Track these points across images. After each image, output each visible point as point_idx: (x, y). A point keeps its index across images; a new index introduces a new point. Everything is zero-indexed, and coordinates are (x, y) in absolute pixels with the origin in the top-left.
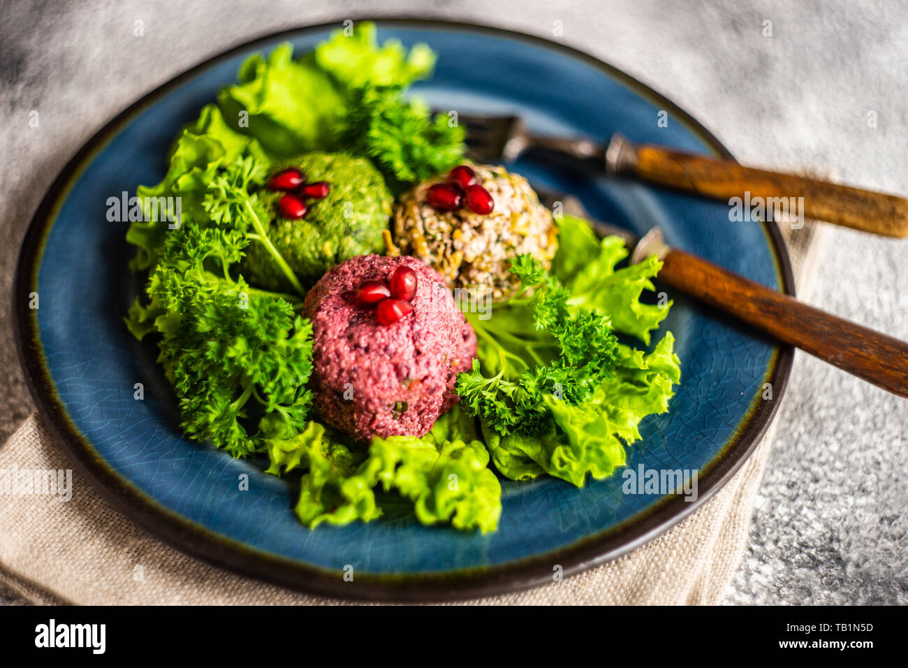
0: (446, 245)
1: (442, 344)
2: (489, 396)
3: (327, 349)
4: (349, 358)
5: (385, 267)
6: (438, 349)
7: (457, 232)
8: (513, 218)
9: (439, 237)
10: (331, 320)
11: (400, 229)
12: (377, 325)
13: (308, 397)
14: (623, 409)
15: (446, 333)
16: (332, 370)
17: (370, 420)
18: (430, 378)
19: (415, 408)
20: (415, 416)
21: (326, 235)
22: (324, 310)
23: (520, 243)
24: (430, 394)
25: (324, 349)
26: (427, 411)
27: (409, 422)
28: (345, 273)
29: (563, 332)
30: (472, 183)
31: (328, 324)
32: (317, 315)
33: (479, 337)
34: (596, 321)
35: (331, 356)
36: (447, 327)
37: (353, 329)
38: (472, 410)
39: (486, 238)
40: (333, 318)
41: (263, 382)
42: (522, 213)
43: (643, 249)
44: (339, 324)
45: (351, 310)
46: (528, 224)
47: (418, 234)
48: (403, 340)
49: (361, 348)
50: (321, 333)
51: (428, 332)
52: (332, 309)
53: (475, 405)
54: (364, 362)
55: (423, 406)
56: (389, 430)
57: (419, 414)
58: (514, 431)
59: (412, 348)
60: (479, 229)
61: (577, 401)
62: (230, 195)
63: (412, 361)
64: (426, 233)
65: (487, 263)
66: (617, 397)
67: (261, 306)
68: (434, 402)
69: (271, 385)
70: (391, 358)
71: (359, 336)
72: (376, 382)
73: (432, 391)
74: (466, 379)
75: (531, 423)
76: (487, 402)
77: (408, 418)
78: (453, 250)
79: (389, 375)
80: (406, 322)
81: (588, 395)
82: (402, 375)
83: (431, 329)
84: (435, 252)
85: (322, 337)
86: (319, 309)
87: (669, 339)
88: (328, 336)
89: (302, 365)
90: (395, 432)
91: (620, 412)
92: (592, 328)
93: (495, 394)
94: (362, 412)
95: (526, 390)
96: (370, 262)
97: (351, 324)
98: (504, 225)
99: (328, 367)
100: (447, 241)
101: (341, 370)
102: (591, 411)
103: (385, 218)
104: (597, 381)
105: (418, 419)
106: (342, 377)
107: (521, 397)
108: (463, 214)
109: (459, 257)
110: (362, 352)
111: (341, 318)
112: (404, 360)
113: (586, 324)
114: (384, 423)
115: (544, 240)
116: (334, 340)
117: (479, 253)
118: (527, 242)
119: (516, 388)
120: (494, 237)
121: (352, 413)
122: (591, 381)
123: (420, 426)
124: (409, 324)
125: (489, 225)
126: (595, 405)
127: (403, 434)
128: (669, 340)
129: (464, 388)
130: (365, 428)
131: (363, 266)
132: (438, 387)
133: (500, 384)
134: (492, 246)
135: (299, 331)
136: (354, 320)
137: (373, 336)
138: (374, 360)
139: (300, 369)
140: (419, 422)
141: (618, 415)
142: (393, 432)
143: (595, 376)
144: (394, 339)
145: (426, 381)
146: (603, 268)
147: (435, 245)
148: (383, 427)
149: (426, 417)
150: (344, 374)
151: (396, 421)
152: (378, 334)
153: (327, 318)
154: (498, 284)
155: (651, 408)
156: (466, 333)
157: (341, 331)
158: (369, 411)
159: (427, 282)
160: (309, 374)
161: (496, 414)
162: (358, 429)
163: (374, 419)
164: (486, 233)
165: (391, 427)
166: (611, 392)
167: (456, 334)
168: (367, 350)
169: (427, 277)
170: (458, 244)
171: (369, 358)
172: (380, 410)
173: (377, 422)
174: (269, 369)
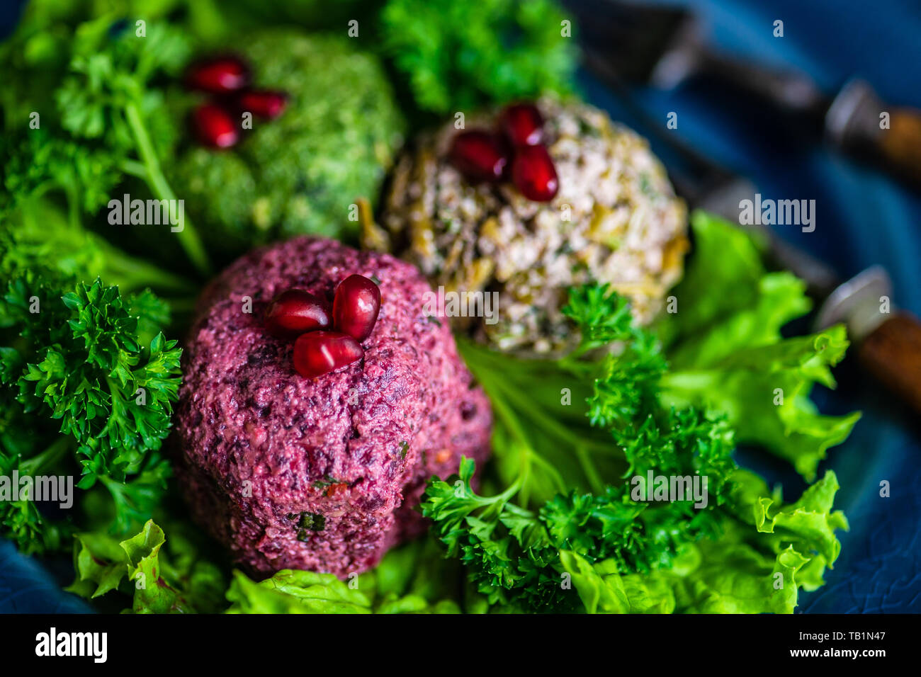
0: (465, 243)
1: (402, 425)
2: (479, 528)
3: (201, 397)
4: (234, 421)
5: (335, 270)
6: (392, 434)
7: (490, 224)
8: (596, 213)
9: (455, 226)
10: (219, 348)
11: (397, 199)
12: (292, 372)
13: (161, 472)
14: (721, 595)
15: (418, 405)
16: (202, 436)
17: (256, 535)
18: (366, 484)
19: (338, 527)
20: (338, 540)
21: (263, 187)
22: (212, 328)
23: (603, 260)
24: (364, 509)
25: (196, 396)
26: (360, 537)
27: (327, 549)
28: (269, 265)
29: (635, 438)
30: (534, 139)
31: (211, 355)
32: (198, 333)
33: (496, 418)
34: (702, 428)
35: (204, 411)
36: (422, 395)
37: (251, 372)
38: (445, 547)
39: (539, 243)
40: (223, 345)
41: (77, 435)
42: (615, 207)
43: (844, 302)
44: (231, 357)
45: (259, 336)
46: (625, 228)
47: (421, 215)
48: (332, 407)
49: (257, 408)
50: (197, 368)
51: (380, 401)
52: (225, 328)
53: (451, 540)
54: (256, 435)
55: (354, 527)
56: (290, 556)
57: (347, 538)
58: (514, 599)
59: (345, 423)
60: (530, 225)
61: (639, 564)
62: (106, 89)
63: (339, 448)
64: (436, 216)
65: (532, 288)
66: (716, 569)
67: (98, 303)
68: (373, 524)
69: (92, 442)
70: (304, 436)
71: (258, 387)
72: (269, 473)
73: (369, 506)
74: (442, 491)
75: (541, 592)
76: (471, 540)
77: (326, 544)
78: (478, 255)
79: (294, 465)
80: (345, 377)
81: (664, 558)
82: (318, 470)
83: (389, 396)
84: (444, 252)
85: (197, 376)
86: (205, 324)
87: (829, 484)
88: (207, 375)
89: (153, 419)
90: (299, 564)
91: (711, 599)
92: (692, 439)
93: (490, 527)
94: (243, 519)
95: (548, 530)
96: (316, 253)
97: (251, 360)
98: (577, 224)
99: (197, 430)
100: (468, 235)
101: (218, 440)
102: (663, 586)
103: (373, 174)
104: (687, 536)
105: (342, 548)
106: (216, 452)
107: (535, 540)
108: (507, 192)
109: (485, 267)
110: (259, 414)
111: (238, 347)
112: (325, 443)
113: (681, 431)
114: (280, 544)
115: (654, 259)
116: (216, 385)
117: (523, 266)
118: (616, 261)
119: (532, 524)
120: (555, 243)
121: (229, 516)
122: (675, 533)
123: (346, 560)
124: (348, 381)
125: (547, 220)
126: (674, 577)
127: (313, 569)
128: (828, 486)
129: (434, 506)
130: (247, 547)
131: (303, 259)
132: (380, 501)
133: (504, 510)
134: (549, 258)
135: (155, 359)
136: (257, 356)
137: (280, 391)
138: (274, 433)
139: (147, 424)
140: (345, 553)
141: (707, 604)
142: (296, 562)
143: (684, 525)
144: (316, 403)
145: (358, 487)
146: (759, 328)
147: (446, 239)
148: (277, 551)
149: (358, 546)
150: (220, 448)
151: (302, 545)
152: (291, 390)
153: (213, 344)
154: (545, 328)
155: (767, 603)
156: (468, 407)
157: (230, 371)
158: (256, 520)
159: (406, 309)
160: (163, 434)
161: (482, 564)
162: (236, 544)
163: (262, 534)
164: (541, 234)
165: (292, 553)
166: (712, 558)
167: (442, 407)
168: (267, 412)
169: (408, 299)
170: (486, 245)
171: (266, 428)
172: (273, 522)
173: (265, 540)
174: (91, 415)
